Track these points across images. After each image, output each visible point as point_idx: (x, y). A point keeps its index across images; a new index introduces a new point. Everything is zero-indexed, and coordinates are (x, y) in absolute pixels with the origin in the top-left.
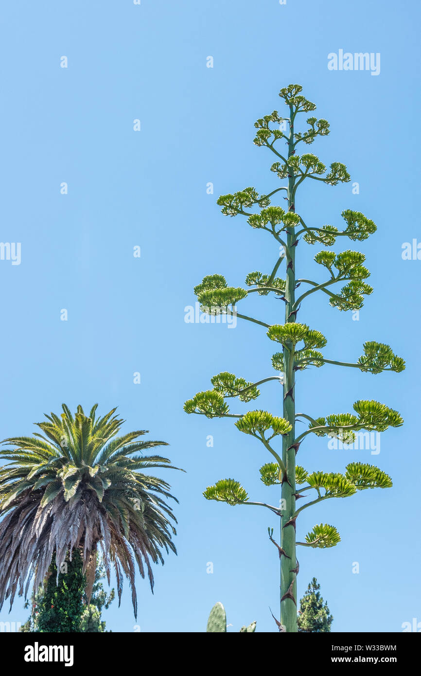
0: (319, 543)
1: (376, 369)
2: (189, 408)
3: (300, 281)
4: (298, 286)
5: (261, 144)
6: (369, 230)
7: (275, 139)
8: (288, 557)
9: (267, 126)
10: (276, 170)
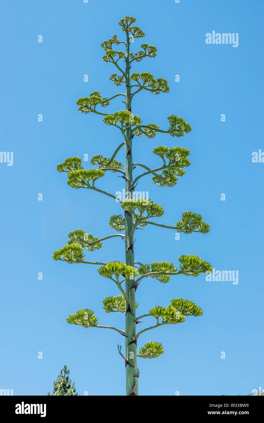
0: (149, 355)
1: (188, 230)
2: (57, 256)
3: (135, 164)
4: (134, 168)
5: (108, 60)
6: (186, 130)
7: (119, 58)
8: (133, 366)
9: (111, 47)
10: (113, 79)
